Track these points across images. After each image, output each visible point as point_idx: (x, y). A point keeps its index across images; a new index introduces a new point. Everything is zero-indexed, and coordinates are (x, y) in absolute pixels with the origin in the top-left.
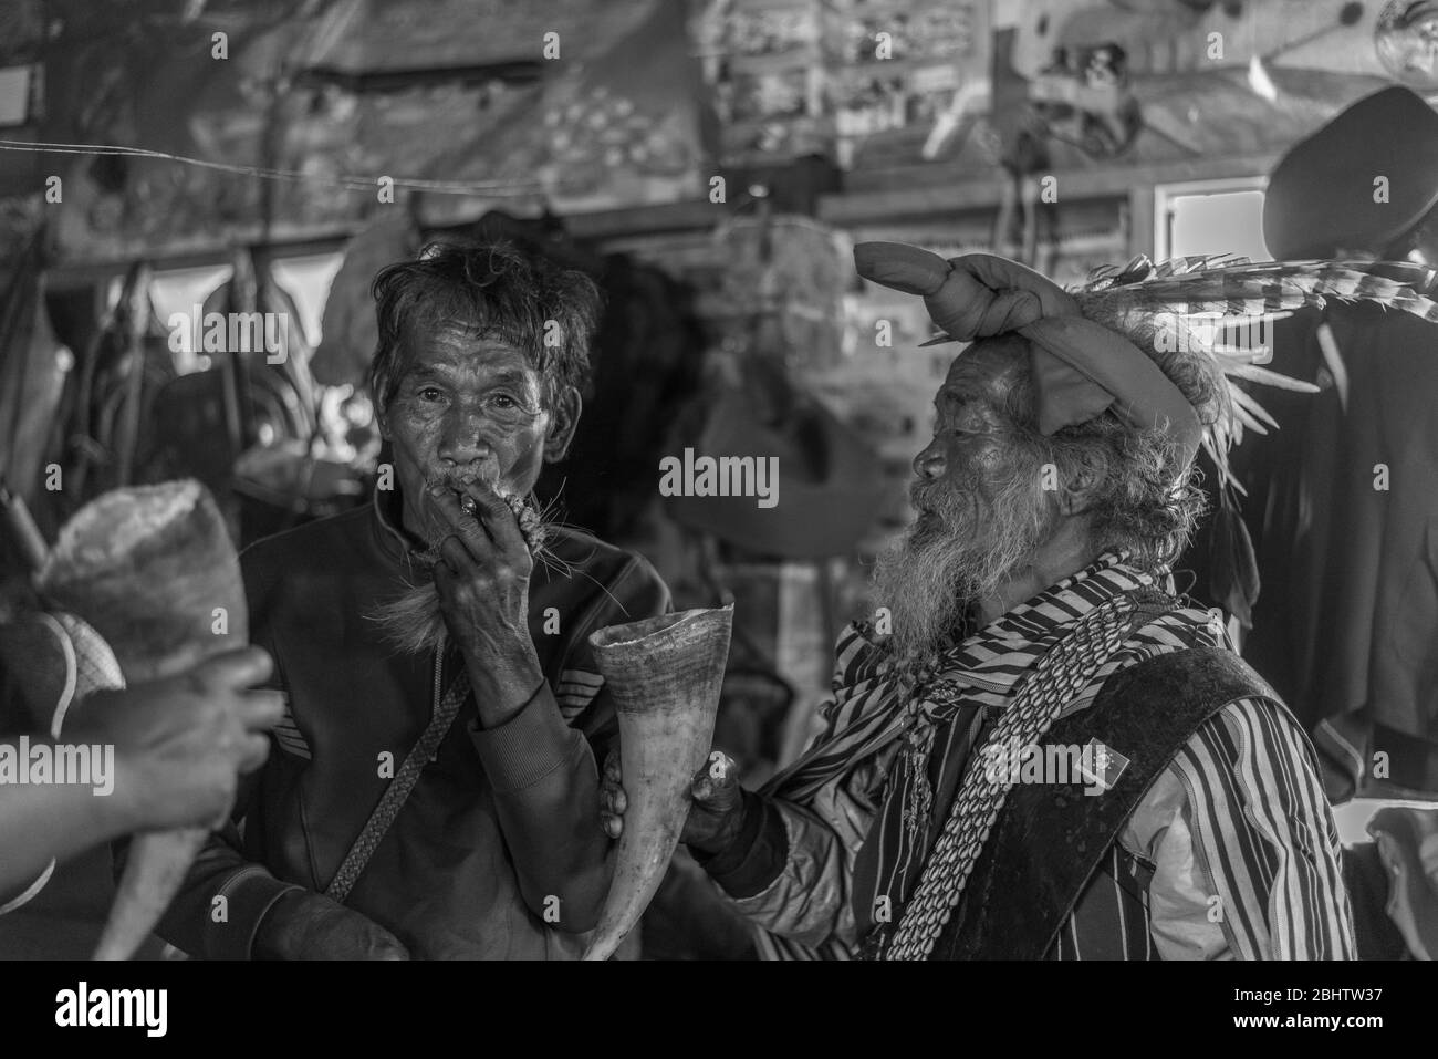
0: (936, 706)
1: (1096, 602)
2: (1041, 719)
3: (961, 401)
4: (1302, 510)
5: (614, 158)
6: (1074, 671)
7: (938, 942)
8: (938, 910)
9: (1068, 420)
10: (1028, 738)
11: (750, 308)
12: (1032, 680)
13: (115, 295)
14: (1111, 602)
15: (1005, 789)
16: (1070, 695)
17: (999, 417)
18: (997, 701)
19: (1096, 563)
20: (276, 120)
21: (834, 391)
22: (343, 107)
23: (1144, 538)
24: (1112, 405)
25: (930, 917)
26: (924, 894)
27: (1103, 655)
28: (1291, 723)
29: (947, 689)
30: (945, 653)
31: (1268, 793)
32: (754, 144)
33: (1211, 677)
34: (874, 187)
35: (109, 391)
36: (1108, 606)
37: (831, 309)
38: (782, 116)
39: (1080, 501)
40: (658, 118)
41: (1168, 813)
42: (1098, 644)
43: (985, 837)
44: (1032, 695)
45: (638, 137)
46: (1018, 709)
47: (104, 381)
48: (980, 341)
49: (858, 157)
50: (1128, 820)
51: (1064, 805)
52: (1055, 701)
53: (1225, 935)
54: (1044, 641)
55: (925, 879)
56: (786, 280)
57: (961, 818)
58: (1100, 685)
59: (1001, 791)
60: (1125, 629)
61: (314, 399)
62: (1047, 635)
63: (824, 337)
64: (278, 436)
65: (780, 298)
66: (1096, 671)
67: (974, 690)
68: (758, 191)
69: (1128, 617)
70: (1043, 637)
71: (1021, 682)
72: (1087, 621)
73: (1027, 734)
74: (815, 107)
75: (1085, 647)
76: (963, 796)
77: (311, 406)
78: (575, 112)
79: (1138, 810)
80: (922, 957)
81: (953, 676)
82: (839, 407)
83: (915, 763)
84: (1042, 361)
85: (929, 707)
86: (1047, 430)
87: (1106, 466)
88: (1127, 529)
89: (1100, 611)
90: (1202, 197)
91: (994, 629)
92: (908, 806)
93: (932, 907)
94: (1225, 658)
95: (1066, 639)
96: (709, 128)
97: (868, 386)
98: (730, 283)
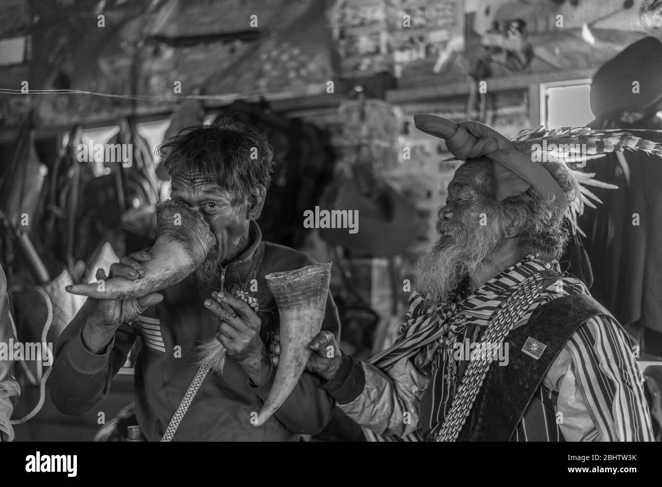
0: (456, 327)
1: (527, 276)
2: (504, 330)
3: (461, 186)
4: (610, 230)
5: (292, 74)
6: (519, 307)
7: (460, 433)
8: (460, 419)
9: (509, 194)
10: (499, 339)
11: (356, 142)
12: (499, 312)
13: (66, 140)
14: (533, 276)
15: (489, 363)
16: (518, 318)
17: (478, 193)
18: (484, 323)
19: (525, 259)
20: (137, 60)
21: (395, 179)
22: (168, 53)
23: (543, 249)
24: (528, 189)
25: (457, 421)
26: (453, 412)
27: (531, 300)
28: (618, 327)
29: (462, 319)
30: (459, 303)
31: (609, 358)
32: (356, 67)
33: (581, 307)
34: (411, 86)
35: (64, 185)
36: (532, 278)
37: (392, 142)
38: (369, 54)
39: (513, 232)
40: (312, 56)
41: (565, 368)
42: (529, 295)
43: (481, 384)
44: (500, 319)
45: (303, 65)
46: (494, 326)
47: (61, 180)
48: (469, 160)
49: (404, 73)
50: (547, 372)
51: (517, 368)
52: (510, 322)
53: (594, 422)
54: (505, 295)
55: (453, 405)
56: (372, 129)
57: (469, 376)
58: (531, 313)
59: (487, 363)
60: (541, 288)
61: (158, 188)
62: (505, 292)
63: (390, 155)
64: (142, 203)
65: (370, 137)
66: (528, 308)
67: (474, 319)
68: (359, 89)
69: (541, 283)
70: (504, 293)
71: (495, 314)
72: (523, 285)
73: (499, 337)
74: (384, 50)
75: (523, 296)
76: (470, 366)
77: (156, 190)
78: (274, 54)
79: (551, 368)
80: (453, 440)
81: (464, 313)
82: (397, 186)
83: (448, 353)
84: (498, 169)
85: (453, 327)
86: (500, 198)
87: (526, 216)
88: (535, 244)
89: (528, 280)
90: (562, 88)
91: (481, 291)
92: (446, 373)
93: (457, 417)
94: (587, 299)
95: (514, 294)
96: (335, 61)
97: (410, 177)
98: (347, 131)
